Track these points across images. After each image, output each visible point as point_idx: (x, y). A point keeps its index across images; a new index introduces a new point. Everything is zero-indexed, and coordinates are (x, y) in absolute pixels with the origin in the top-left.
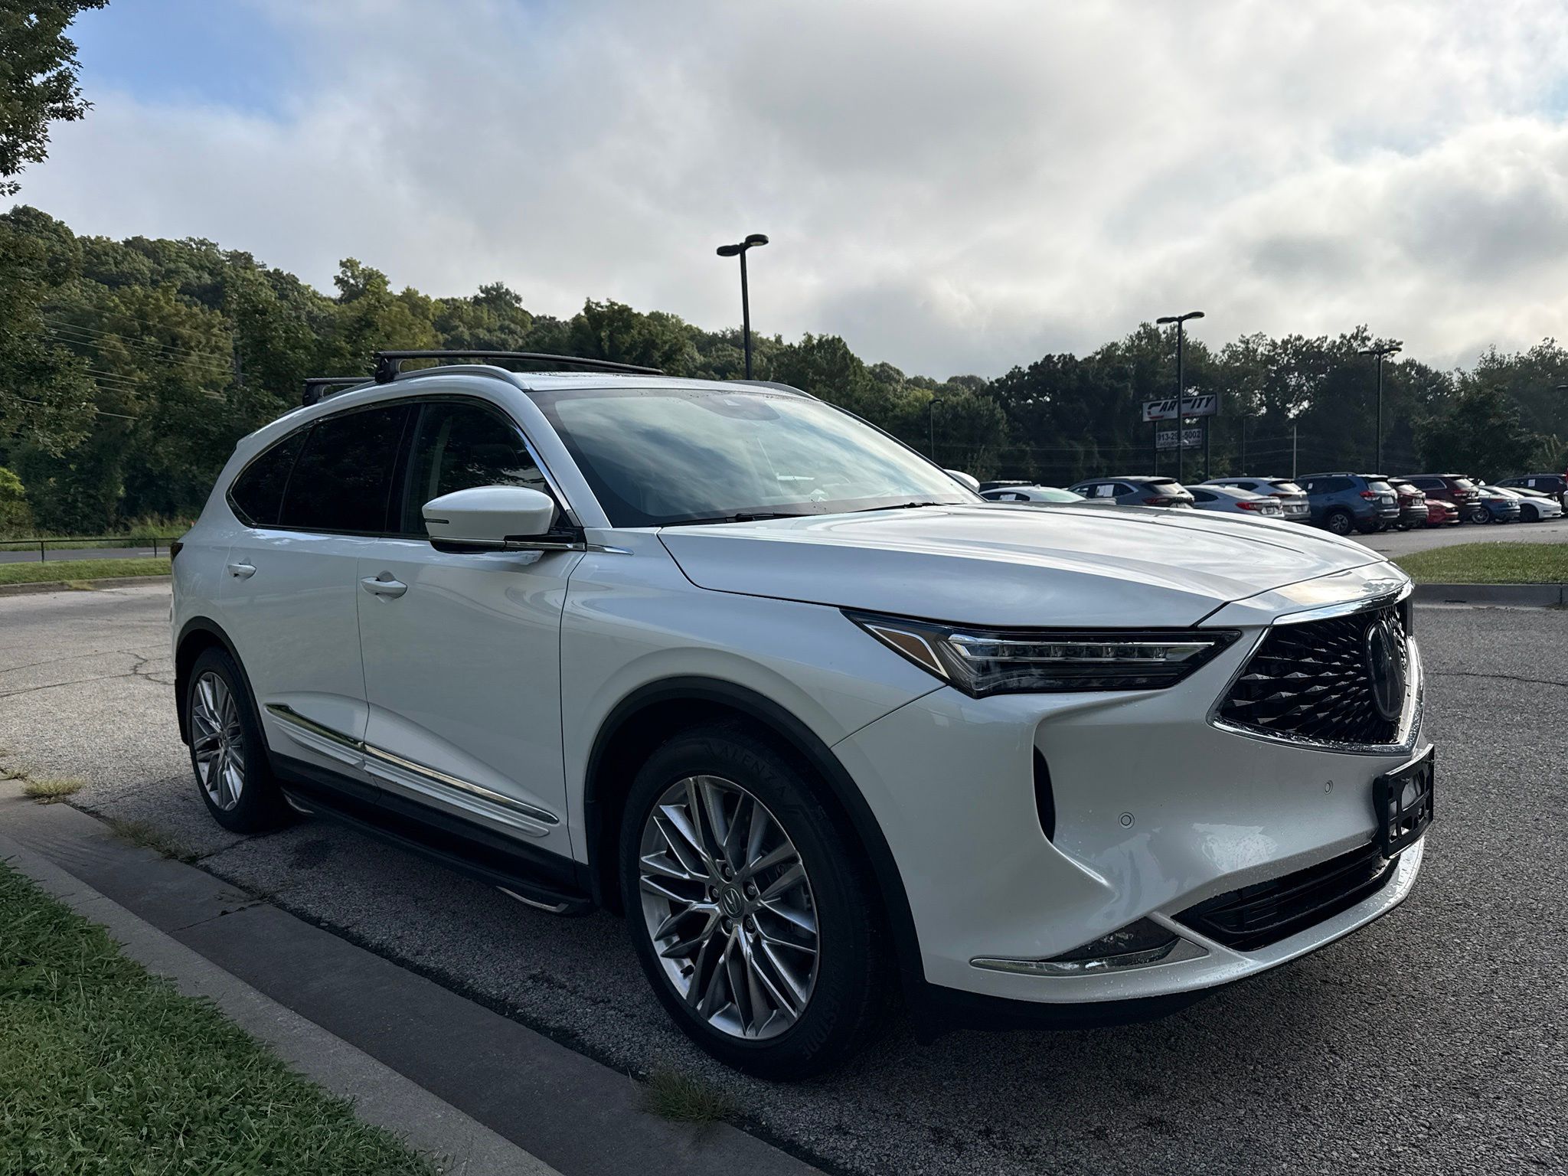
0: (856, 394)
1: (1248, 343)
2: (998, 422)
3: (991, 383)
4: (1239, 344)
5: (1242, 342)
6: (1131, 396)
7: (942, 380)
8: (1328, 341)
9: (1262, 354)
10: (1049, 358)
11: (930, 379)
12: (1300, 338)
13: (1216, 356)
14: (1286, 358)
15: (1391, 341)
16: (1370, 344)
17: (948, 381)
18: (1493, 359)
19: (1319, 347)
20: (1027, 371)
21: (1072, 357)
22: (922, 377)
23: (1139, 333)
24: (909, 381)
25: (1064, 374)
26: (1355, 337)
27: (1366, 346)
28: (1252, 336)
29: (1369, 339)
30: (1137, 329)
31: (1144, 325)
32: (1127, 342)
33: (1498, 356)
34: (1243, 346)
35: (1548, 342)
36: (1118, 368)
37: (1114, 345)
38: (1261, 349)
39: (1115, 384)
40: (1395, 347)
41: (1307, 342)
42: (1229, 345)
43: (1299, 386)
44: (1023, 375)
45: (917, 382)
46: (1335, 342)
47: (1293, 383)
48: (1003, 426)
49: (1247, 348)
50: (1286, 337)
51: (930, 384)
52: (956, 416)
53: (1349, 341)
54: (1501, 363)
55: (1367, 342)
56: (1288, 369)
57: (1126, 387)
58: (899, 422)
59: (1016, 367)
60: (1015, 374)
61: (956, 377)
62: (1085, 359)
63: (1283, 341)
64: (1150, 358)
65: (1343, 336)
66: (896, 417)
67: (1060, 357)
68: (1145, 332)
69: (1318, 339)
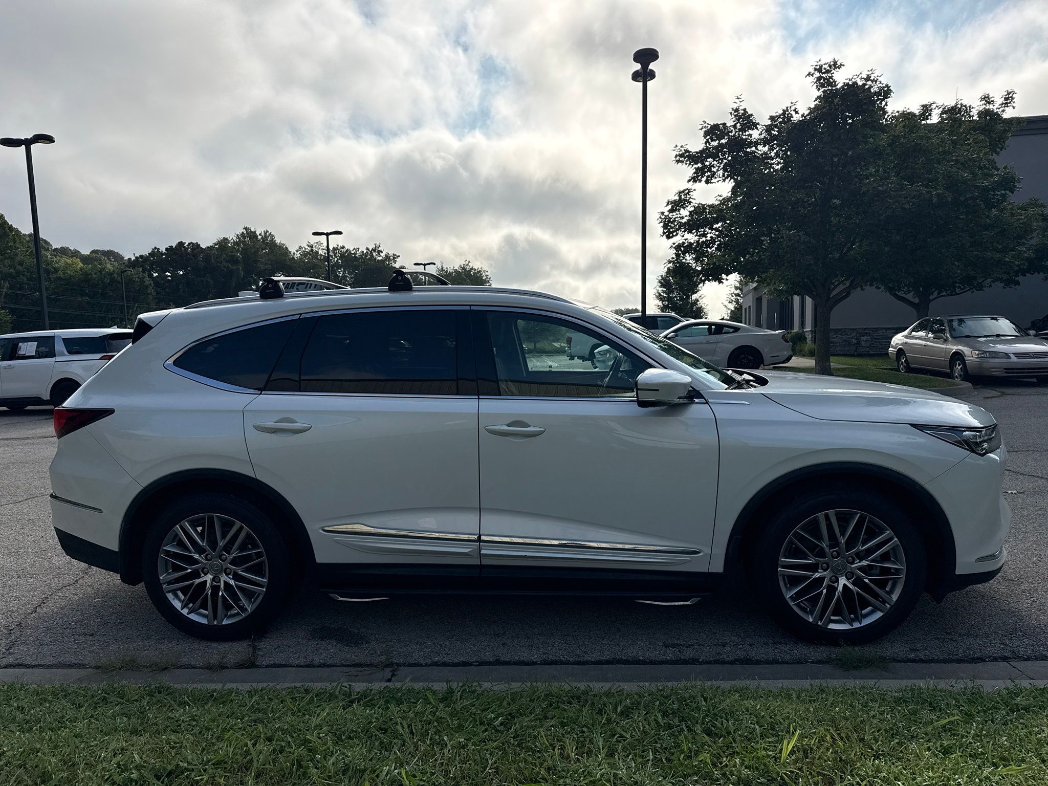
0: (19, 258)
1: (312, 247)
2: (147, 287)
3: (136, 258)
4: (307, 247)
5: (308, 246)
6: (242, 276)
7: (86, 252)
8: (360, 250)
9: (321, 255)
10: (181, 244)
11: (75, 250)
12: (343, 247)
13: (294, 254)
14: (336, 259)
15: (394, 255)
16: (383, 255)
17: (91, 253)
18: (442, 269)
19: (355, 254)
20: (164, 251)
21: (198, 245)
22: (67, 248)
23: (243, 232)
24: (56, 250)
25: (193, 256)
26: (374, 250)
27: (381, 256)
28: (314, 243)
29: (382, 252)
30: (241, 230)
31: (246, 228)
32: (235, 238)
33: (444, 268)
34: (309, 249)
35: (467, 262)
36: (232, 255)
37: (225, 239)
38: (320, 252)
39: (230, 265)
40: (395, 257)
41: (347, 250)
42: (300, 248)
43: (344, 277)
44: (162, 254)
45: (64, 251)
46: (363, 252)
47: (341, 275)
48: (151, 290)
49: (312, 250)
50: (336, 246)
51: (76, 254)
52: (113, 280)
53: (371, 252)
54: (446, 272)
55: (381, 254)
56: (337, 266)
57: (238, 269)
58: (62, 282)
59: (155, 248)
60: (155, 253)
61: (97, 250)
62: (208, 247)
63: (334, 248)
64: (253, 251)
65: (367, 249)
66: (59, 278)
67: (189, 244)
68: (247, 233)
69: (354, 249)
